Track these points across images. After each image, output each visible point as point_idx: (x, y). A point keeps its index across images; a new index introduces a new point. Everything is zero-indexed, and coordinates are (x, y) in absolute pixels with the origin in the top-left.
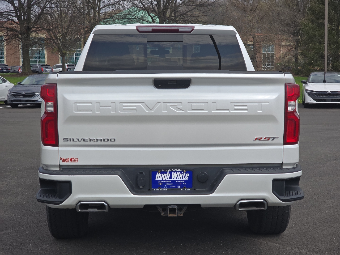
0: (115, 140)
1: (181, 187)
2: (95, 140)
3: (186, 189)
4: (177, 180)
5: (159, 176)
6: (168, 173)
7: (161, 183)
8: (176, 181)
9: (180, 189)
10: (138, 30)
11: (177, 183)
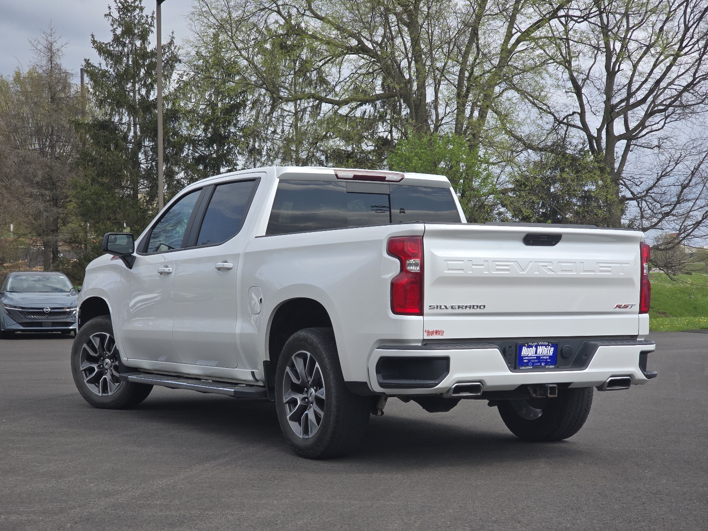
0: (484, 306)
1: (546, 364)
2: (464, 308)
3: (550, 367)
4: (542, 356)
5: (525, 352)
7: (526, 359)
8: (540, 357)
9: (544, 367)
10: (336, 175)
11: (542, 359)
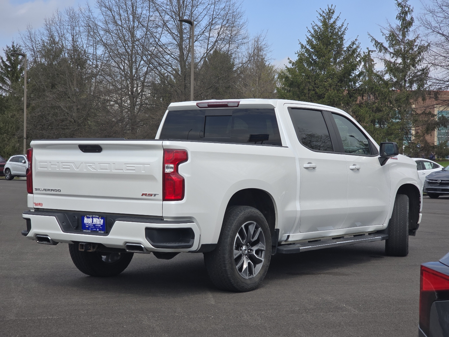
0: (60, 190)
1: (99, 231)
3: (101, 232)
5: (86, 220)
6: (91, 218)
7: (88, 226)
8: (95, 225)
10: (197, 106)
